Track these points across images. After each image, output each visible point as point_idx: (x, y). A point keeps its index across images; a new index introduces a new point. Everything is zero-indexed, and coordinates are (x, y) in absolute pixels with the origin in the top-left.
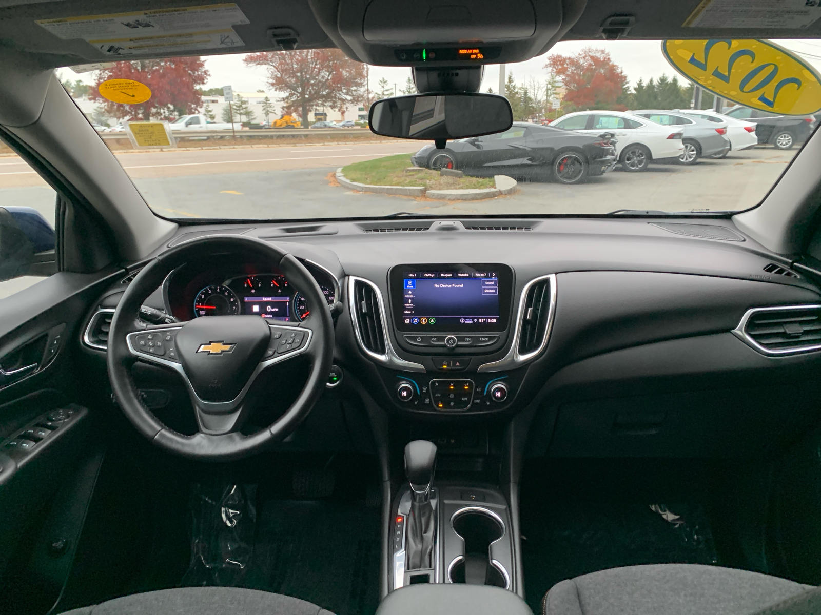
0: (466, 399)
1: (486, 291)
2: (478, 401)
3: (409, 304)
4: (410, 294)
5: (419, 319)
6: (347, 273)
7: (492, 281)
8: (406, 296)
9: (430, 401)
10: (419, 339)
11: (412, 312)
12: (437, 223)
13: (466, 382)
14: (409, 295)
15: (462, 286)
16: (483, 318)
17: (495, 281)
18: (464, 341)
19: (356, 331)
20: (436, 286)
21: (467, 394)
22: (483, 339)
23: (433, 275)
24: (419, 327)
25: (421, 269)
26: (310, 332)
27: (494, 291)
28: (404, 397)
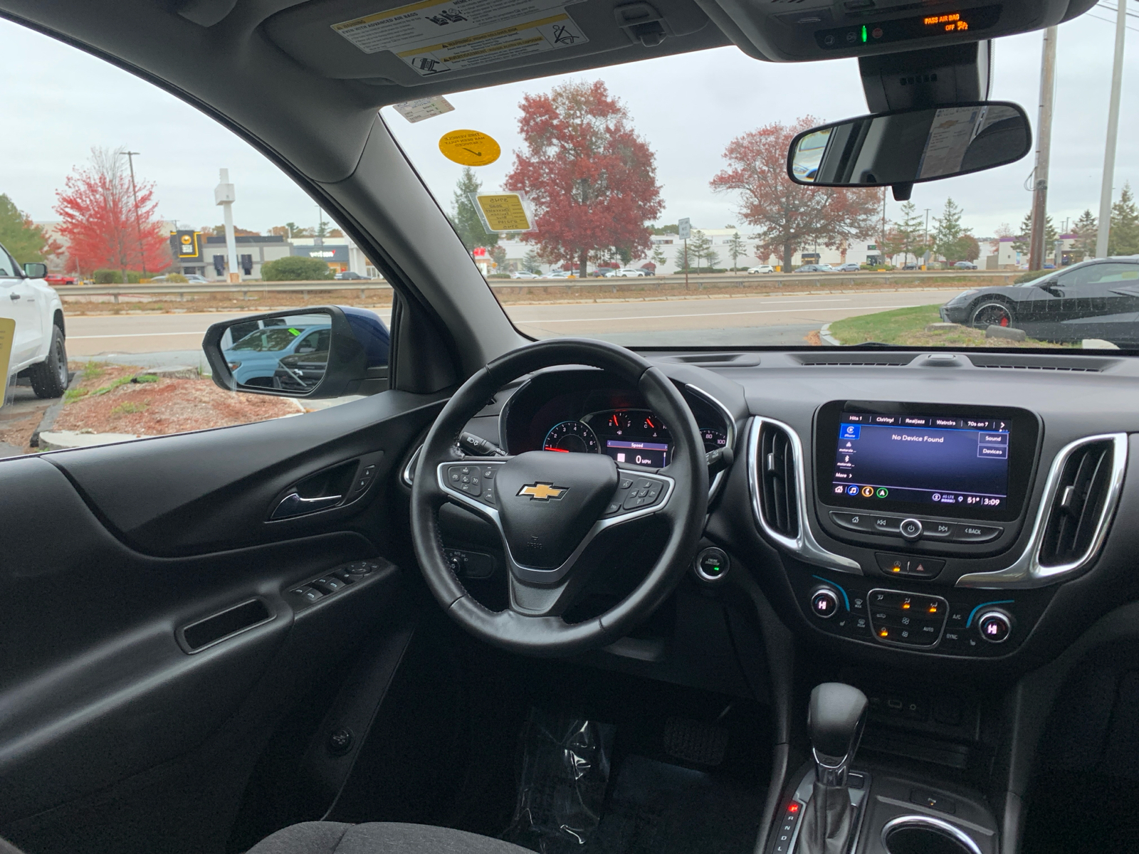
0: (931, 630)
1: (985, 451)
2: (954, 637)
3: (845, 462)
4: (849, 448)
5: (860, 488)
6: (752, 411)
7: (998, 436)
8: (840, 450)
9: (867, 624)
10: (856, 520)
11: (848, 476)
12: (924, 357)
13: (934, 601)
14: (847, 449)
15: (942, 440)
16: (976, 497)
17: (1003, 437)
18: (936, 530)
19: (754, 499)
20: (895, 437)
21: (935, 620)
22: (970, 531)
23: (891, 421)
24: (859, 501)
25: (867, 411)
26: (671, 482)
27: (1001, 452)
28: (821, 611)
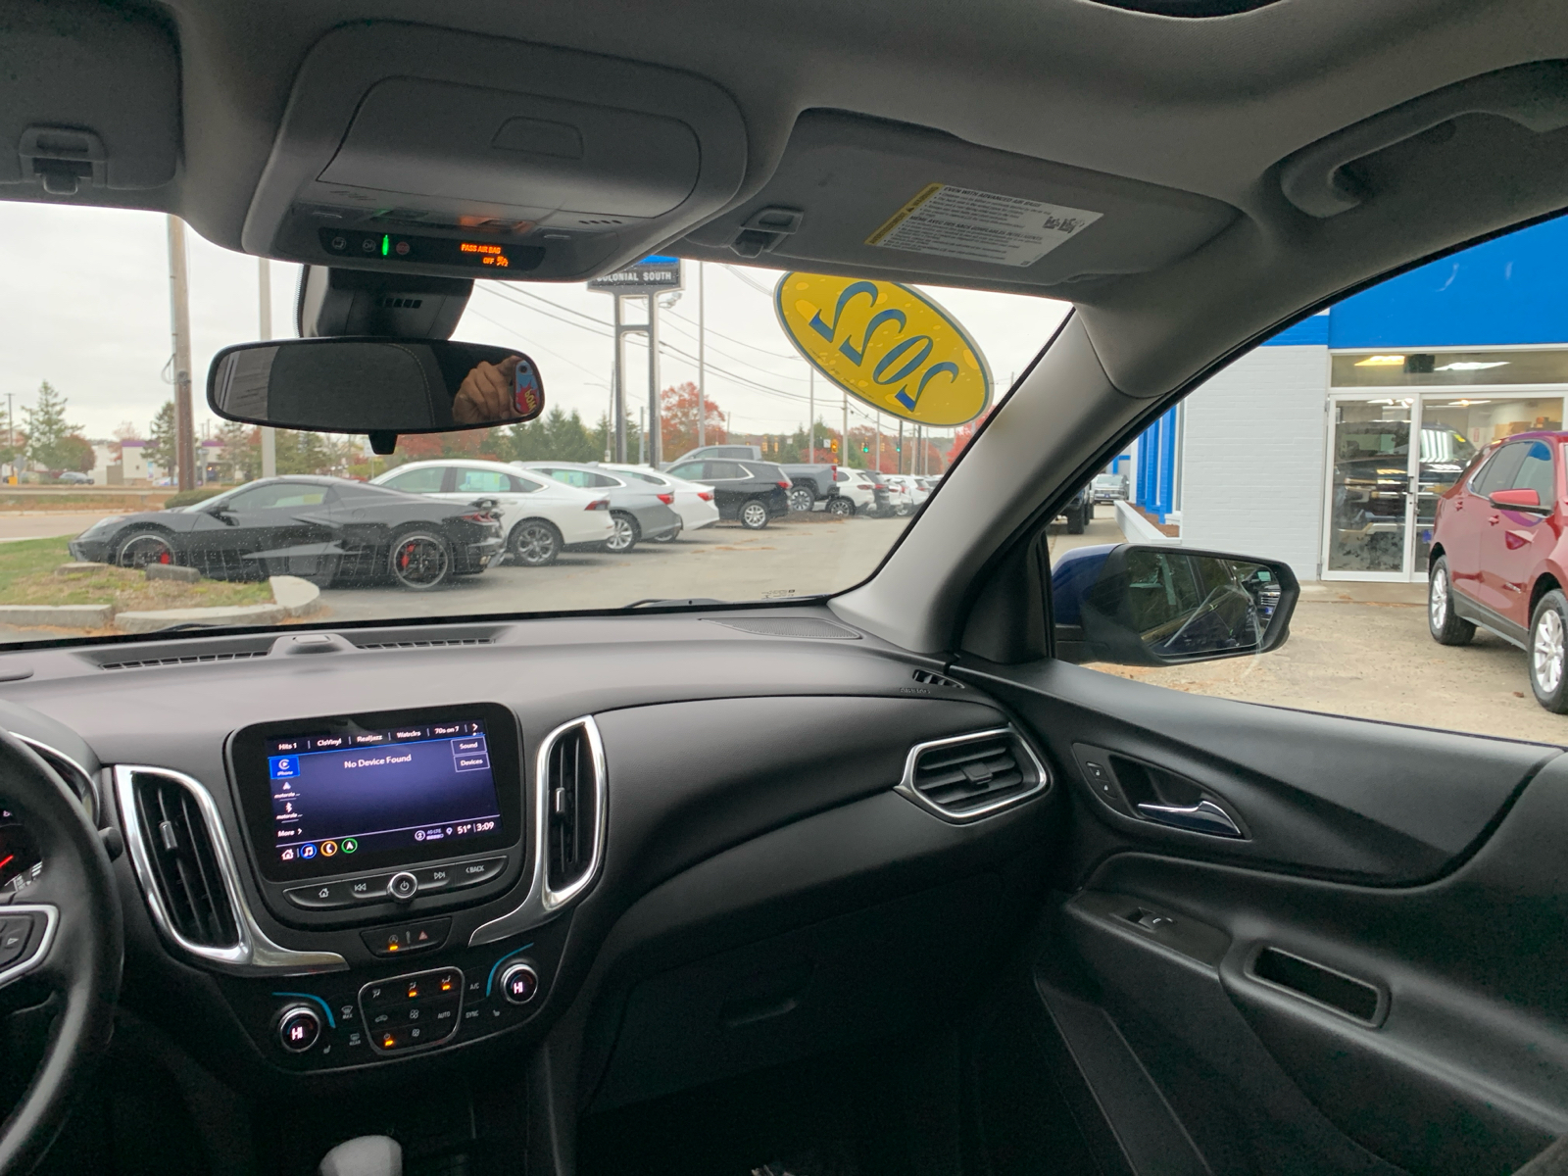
0: (447, 1014)
1: (463, 763)
2: (475, 1014)
3: (286, 812)
4: (287, 791)
5: (318, 846)
6: (104, 759)
7: (473, 742)
8: (277, 796)
9: (363, 1037)
10: (325, 893)
11: (296, 832)
12: (285, 642)
13: (445, 974)
14: (286, 794)
15: (409, 758)
16: (466, 824)
17: (480, 741)
18: (432, 880)
19: (151, 898)
20: (348, 764)
21: (450, 1002)
22: (473, 870)
23: (338, 742)
24: (320, 866)
25: (306, 732)
26: (51, 912)
27: (481, 762)
28: (299, 1043)
